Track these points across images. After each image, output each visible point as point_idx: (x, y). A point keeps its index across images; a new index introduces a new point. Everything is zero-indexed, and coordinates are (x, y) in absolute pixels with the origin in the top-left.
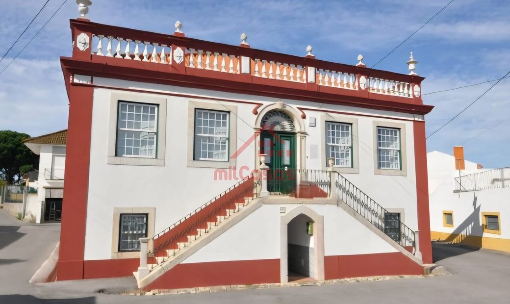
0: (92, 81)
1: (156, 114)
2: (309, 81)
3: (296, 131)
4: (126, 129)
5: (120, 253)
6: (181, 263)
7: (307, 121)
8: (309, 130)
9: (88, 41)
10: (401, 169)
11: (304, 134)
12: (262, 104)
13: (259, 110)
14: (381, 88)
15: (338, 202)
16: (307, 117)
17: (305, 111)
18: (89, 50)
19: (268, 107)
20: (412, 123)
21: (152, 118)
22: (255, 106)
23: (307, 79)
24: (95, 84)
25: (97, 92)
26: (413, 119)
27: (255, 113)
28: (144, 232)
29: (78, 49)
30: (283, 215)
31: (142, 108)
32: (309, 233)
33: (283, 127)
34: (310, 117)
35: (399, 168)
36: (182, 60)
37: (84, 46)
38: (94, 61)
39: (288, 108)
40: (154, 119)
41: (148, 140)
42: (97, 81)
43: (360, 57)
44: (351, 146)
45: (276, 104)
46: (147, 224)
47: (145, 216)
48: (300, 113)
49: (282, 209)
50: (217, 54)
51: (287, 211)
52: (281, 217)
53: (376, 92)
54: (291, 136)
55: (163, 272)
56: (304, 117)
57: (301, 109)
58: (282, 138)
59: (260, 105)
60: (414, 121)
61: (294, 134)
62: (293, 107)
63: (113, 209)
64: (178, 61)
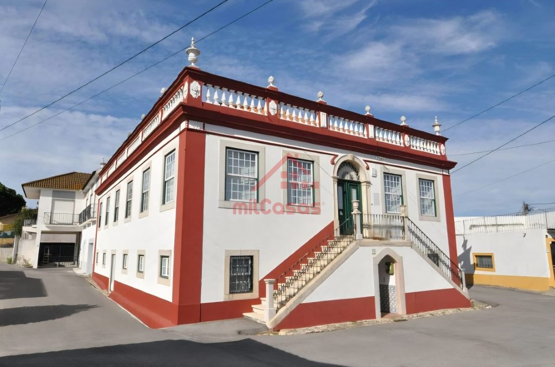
0: (204, 127)
1: (256, 161)
2: (370, 137)
3: (361, 181)
4: (233, 174)
5: (231, 295)
6: (302, 303)
7: (371, 172)
8: (372, 180)
9: (199, 89)
10: (436, 216)
11: (368, 183)
12: (338, 156)
13: (336, 161)
14: (419, 146)
15: (411, 245)
16: (370, 168)
17: (368, 163)
18: (200, 97)
19: (342, 159)
20: (441, 176)
21: (253, 164)
22: (333, 157)
23: (368, 135)
24: (207, 130)
25: (208, 138)
26: (442, 173)
27: (333, 163)
28: (250, 273)
29: (191, 96)
30: (375, 256)
31: (245, 155)
32: (390, 272)
33: (351, 177)
34: (373, 169)
35: (434, 215)
36: (276, 113)
37: (196, 94)
38: (205, 108)
39: (356, 160)
40: (255, 166)
41: (249, 185)
42: (209, 128)
43: (403, 118)
44: (401, 194)
45: (348, 156)
46: (252, 266)
47: (250, 258)
48: (366, 165)
49: (374, 250)
50: (295, 107)
51: (377, 253)
52: (374, 258)
53: (415, 148)
54: (357, 184)
55: (288, 312)
56: (368, 169)
57: (365, 161)
58: (351, 187)
59: (336, 156)
60: (443, 175)
61: (359, 183)
62: (360, 159)
63: (224, 251)
64: (273, 113)
